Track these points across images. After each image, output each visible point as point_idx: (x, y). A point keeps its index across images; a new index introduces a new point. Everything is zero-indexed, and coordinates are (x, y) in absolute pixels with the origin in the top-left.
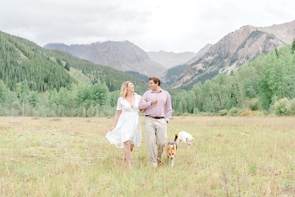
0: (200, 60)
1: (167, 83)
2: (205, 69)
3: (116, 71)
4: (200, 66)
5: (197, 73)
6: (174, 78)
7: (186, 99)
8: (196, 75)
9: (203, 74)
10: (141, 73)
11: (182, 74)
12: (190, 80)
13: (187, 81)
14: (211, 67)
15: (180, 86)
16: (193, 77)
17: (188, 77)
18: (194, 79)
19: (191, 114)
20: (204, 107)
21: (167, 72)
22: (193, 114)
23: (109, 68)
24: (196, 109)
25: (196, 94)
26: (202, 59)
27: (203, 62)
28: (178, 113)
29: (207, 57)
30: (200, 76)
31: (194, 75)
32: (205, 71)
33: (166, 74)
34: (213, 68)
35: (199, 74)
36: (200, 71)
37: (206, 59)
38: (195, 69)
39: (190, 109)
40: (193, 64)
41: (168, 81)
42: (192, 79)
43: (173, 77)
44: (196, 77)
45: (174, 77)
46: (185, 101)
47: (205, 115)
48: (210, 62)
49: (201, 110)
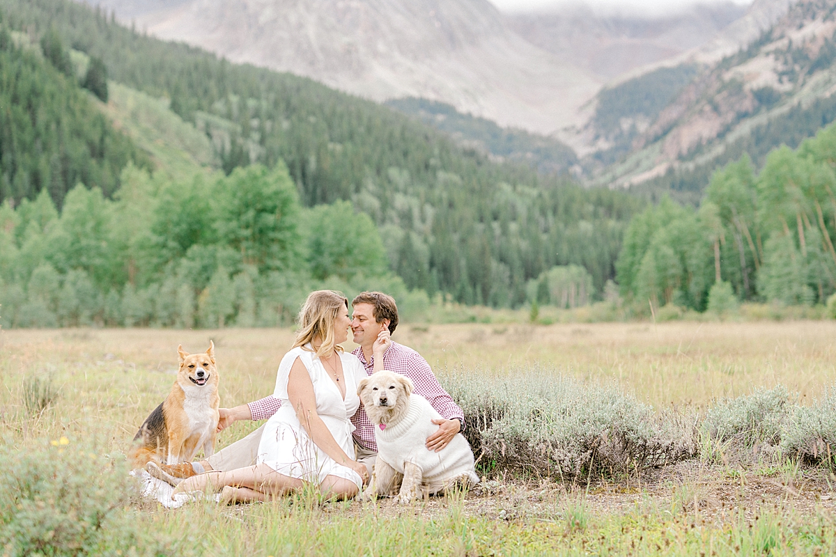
0: (766, 38)
1: (598, 156)
2: (787, 86)
3: (338, 96)
4: (762, 72)
5: (747, 104)
6: (633, 133)
7: (676, 242)
8: (742, 116)
9: (777, 112)
10: (464, 107)
11: (672, 113)
12: (710, 142)
13: (698, 148)
14: (820, 76)
15: (660, 170)
16: (727, 129)
17: (704, 128)
18: (731, 138)
19: (693, 314)
20: (761, 276)
21: (596, 102)
22: (707, 315)
23: (305, 84)
24: (720, 290)
25: (726, 217)
26: (776, 34)
27: (778, 53)
28: (636, 306)
29: (801, 27)
30: (762, 119)
31: (730, 117)
32: (790, 94)
33: (591, 111)
34: (828, 82)
35: (756, 112)
36: (765, 98)
37: (796, 36)
38: (736, 88)
39: (694, 288)
40: (726, 63)
41: (603, 145)
42: (721, 135)
43: (626, 124)
44: (745, 128)
45: (633, 127)
46: (669, 251)
47: (759, 318)
48: (815, 50)
49: (750, 293)
